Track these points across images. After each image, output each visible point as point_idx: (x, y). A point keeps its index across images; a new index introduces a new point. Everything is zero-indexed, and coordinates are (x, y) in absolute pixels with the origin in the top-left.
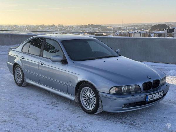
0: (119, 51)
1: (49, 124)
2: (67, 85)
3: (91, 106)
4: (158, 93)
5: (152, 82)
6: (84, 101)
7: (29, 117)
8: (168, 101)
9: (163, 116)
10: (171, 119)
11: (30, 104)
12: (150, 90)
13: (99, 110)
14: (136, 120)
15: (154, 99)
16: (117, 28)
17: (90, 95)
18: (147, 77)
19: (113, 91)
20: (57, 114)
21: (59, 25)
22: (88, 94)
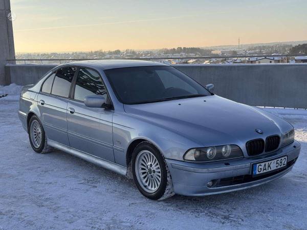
0: (211, 86)
1: (76, 218)
2: (112, 148)
3: (153, 185)
4: (276, 161)
5: (264, 139)
6: (142, 176)
7: (43, 206)
8: (300, 176)
9: (286, 203)
10: (302, 207)
11: (50, 183)
12: (262, 154)
13: (166, 191)
14: (235, 209)
15: (270, 170)
16: (230, 52)
17: (151, 165)
18: (256, 130)
19: (191, 156)
20: (94, 199)
21: (127, 50)
22: (149, 164)
